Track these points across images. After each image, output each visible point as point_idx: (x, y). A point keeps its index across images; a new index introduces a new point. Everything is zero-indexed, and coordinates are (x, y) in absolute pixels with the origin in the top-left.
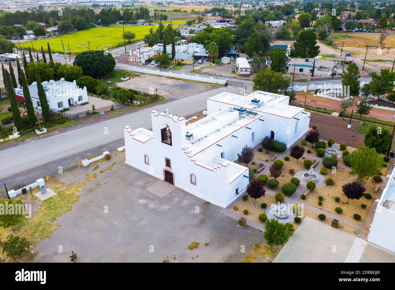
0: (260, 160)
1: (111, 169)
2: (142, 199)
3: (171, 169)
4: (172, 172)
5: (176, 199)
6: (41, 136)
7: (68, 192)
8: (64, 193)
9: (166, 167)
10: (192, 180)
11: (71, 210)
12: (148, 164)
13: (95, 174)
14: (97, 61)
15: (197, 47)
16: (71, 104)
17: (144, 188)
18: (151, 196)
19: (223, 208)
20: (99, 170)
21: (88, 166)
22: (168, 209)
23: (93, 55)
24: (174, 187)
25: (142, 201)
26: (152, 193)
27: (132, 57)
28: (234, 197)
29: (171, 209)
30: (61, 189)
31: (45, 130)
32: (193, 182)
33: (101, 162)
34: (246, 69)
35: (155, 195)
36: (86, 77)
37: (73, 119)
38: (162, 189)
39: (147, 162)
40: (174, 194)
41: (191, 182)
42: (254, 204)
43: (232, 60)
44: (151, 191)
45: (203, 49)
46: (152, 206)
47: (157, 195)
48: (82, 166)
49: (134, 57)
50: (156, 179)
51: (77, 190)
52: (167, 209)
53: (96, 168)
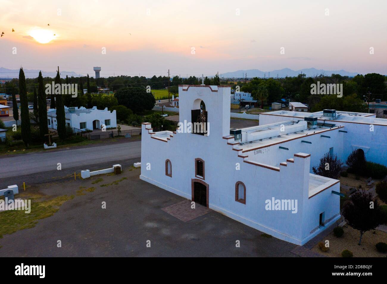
0: (347, 185)
1: (117, 184)
2: (150, 222)
3: (204, 177)
4: (205, 183)
5: (210, 227)
6: (47, 151)
7: (43, 205)
8: (38, 205)
9: (196, 176)
10: (238, 195)
11: (33, 226)
12: (170, 175)
13: (93, 187)
14: (135, 96)
15: (244, 95)
16: (97, 127)
17: (159, 207)
18: (168, 218)
19: (297, 246)
20: (100, 183)
21: (88, 179)
22: (194, 239)
23: (132, 90)
24: (208, 210)
25: (150, 224)
26: (171, 215)
27: (174, 102)
28: (317, 229)
29: (199, 240)
30: (36, 201)
31: (55, 145)
32: (240, 197)
33: (108, 176)
34: (302, 109)
35: (174, 217)
36: (120, 106)
37: (93, 140)
38: (186, 210)
39: (169, 172)
40: (206, 218)
41: (237, 199)
42: (359, 244)
43: (283, 107)
44: (168, 212)
45: (250, 97)
46: (166, 232)
47: (177, 218)
48: (79, 179)
49: (176, 102)
50: (180, 199)
51: (58, 203)
52: (192, 239)
53: (97, 182)
